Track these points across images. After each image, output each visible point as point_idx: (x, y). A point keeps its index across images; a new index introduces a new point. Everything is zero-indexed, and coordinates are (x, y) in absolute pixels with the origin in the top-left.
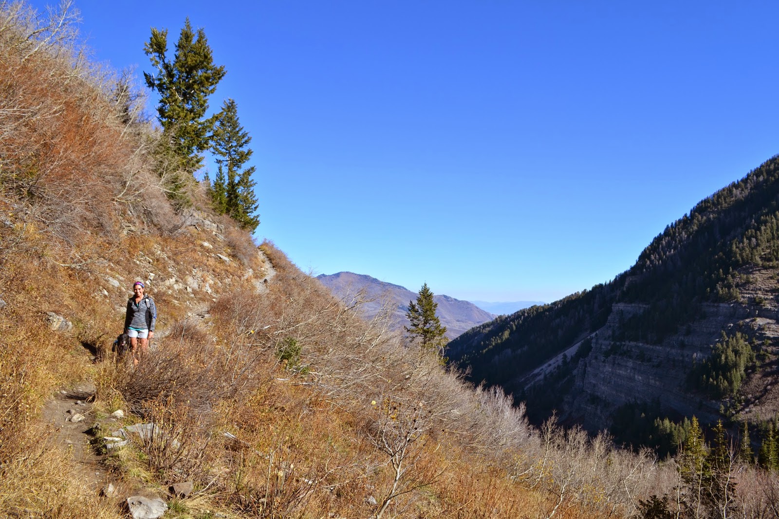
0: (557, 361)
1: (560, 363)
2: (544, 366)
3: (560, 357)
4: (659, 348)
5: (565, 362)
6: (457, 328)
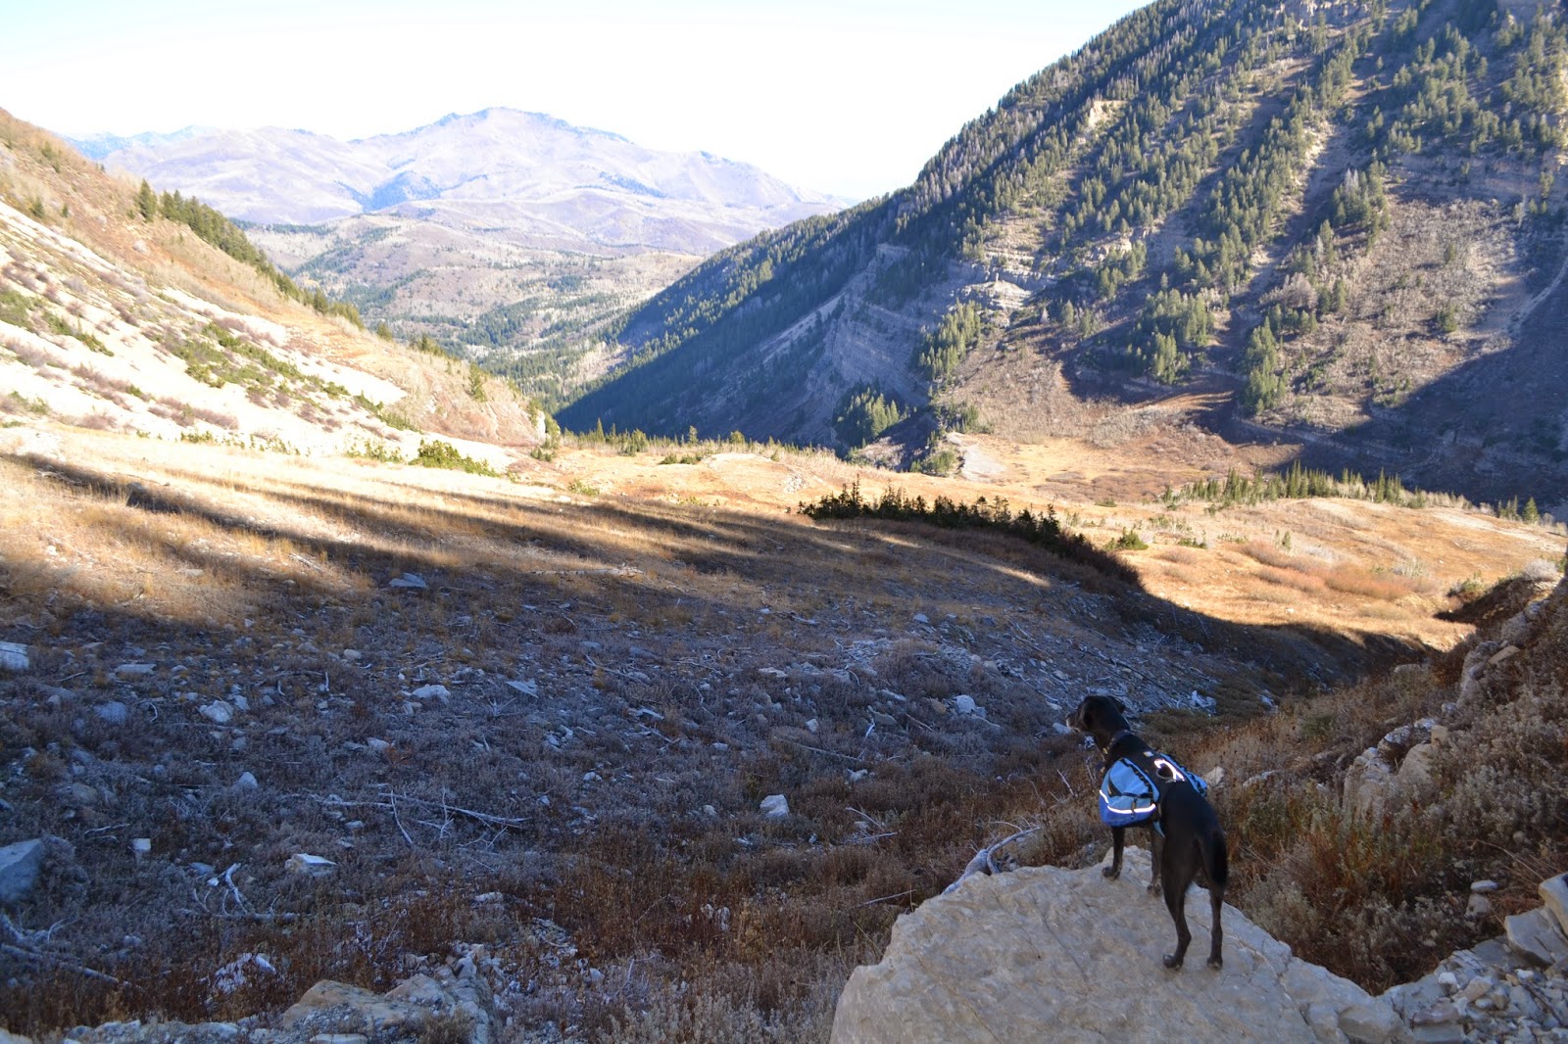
0: (809, 321)
1: (813, 324)
2: (794, 329)
3: (813, 316)
4: (896, 315)
5: (819, 322)
6: (726, 222)
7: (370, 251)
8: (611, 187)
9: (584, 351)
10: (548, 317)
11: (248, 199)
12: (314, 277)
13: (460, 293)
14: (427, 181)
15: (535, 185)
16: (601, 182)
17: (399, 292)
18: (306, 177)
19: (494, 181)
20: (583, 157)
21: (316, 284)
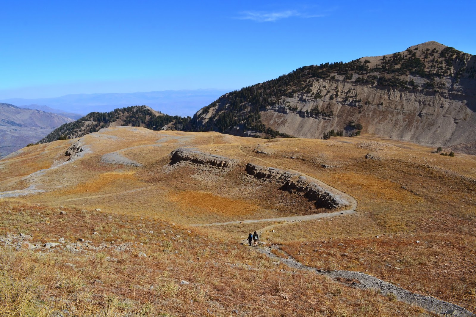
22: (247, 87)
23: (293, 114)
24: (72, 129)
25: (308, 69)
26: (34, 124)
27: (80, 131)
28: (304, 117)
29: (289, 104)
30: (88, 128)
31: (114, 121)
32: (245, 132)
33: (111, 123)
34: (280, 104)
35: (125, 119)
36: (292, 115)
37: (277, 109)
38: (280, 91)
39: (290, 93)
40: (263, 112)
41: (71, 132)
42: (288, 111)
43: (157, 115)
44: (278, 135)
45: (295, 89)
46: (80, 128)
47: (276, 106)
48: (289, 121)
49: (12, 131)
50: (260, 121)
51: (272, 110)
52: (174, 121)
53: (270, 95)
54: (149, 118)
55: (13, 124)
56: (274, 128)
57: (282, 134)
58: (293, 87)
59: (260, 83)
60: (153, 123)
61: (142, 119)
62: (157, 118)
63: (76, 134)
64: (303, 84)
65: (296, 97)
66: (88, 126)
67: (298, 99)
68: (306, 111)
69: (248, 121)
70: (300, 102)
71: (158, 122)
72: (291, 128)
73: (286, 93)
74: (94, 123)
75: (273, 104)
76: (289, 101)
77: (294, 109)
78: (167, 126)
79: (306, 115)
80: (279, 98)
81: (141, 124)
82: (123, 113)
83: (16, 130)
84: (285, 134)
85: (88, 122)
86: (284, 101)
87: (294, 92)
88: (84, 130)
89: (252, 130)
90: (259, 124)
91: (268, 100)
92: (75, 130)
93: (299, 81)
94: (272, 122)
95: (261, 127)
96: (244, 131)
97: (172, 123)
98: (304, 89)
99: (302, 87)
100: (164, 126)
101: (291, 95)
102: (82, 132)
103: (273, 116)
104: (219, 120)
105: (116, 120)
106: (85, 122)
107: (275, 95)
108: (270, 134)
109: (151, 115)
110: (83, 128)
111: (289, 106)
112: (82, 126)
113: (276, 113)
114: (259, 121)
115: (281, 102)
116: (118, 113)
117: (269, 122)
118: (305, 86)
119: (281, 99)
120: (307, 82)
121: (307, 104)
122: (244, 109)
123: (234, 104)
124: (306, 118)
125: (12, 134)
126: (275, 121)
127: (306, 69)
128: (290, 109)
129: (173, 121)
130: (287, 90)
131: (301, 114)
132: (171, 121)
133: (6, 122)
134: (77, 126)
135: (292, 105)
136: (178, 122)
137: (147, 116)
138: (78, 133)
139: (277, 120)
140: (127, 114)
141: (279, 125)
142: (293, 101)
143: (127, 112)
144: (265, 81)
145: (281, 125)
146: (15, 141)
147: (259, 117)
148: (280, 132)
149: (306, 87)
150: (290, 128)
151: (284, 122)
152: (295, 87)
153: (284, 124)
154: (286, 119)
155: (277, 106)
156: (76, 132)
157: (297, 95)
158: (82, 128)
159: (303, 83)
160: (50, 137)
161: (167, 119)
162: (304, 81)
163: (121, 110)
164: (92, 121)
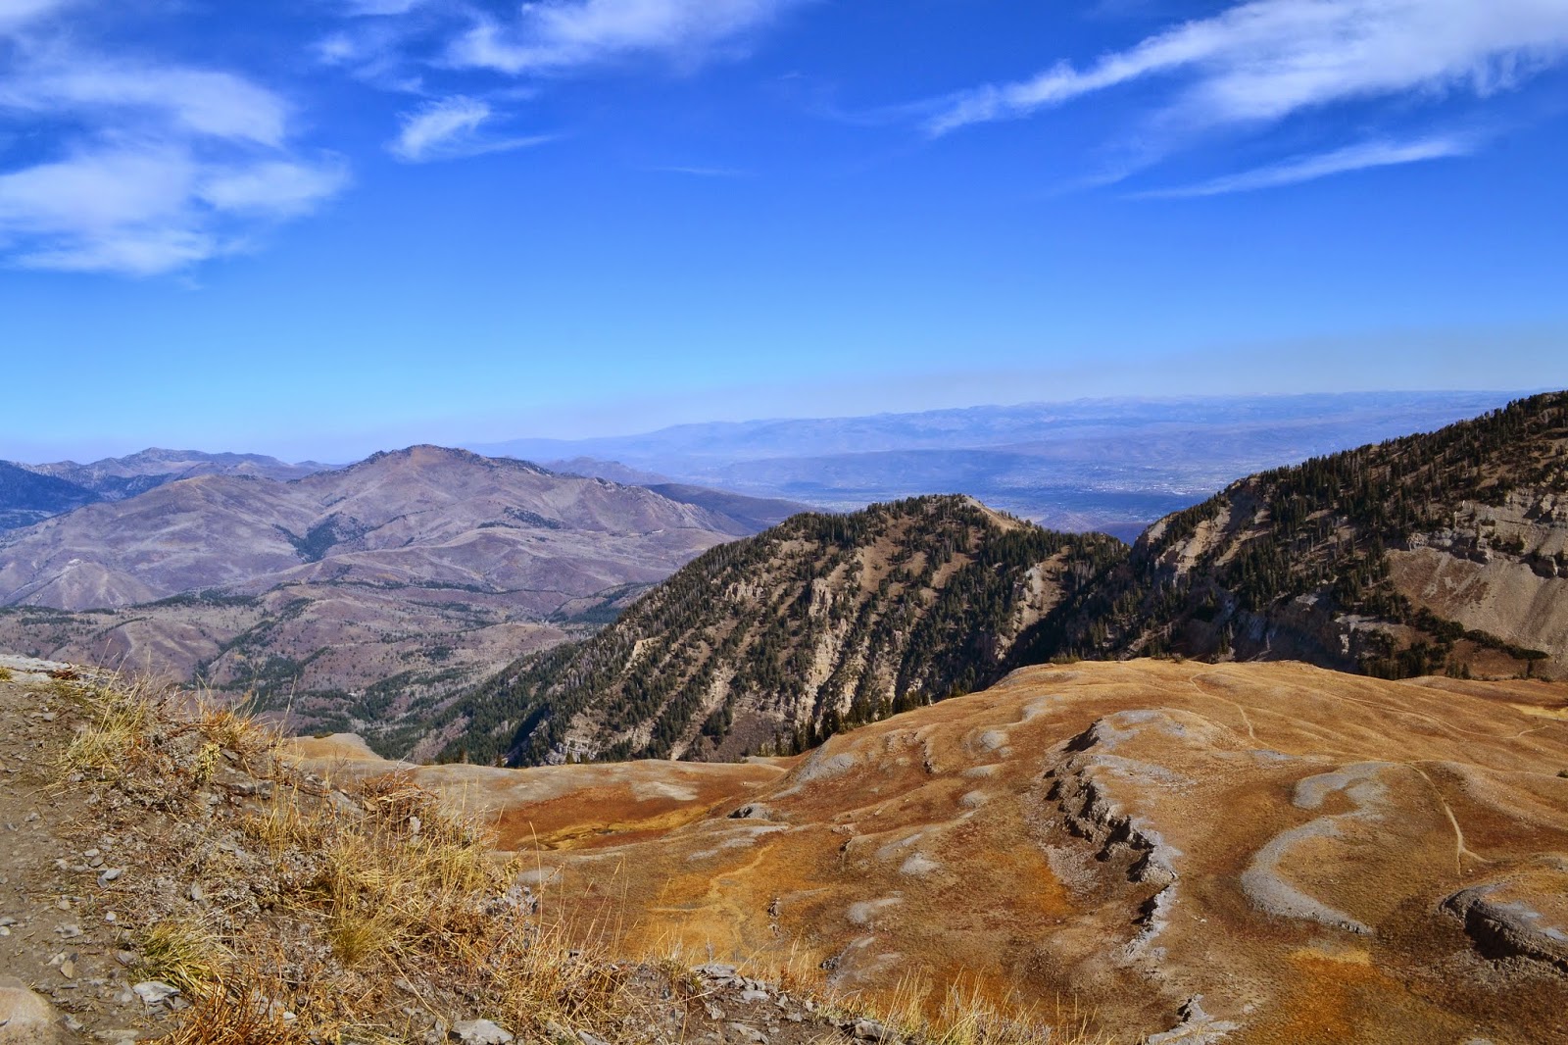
7: (287, 626)
8: (513, 522)
9: (421, 737)
10: (412, 694)
11: (196, 550)
12: (243, 652)
13: (354, 667)
14: (354, 521)
15: (446, 524)
16: (503, 518)
17: (307, 668)
18: (246, 524)
19: (412, 520)
20: (493, 490)
21: (243, 658)
22: (1324, 457)
23: (1506, 562)
24: (742, 565)
25: (1552, 404)
26: (589, 522)
27: (768, 571)
28: (1549, 575)
29: (1490, 528)
30: (790, 563)
31: (868, 543)
32: (1337, 620)
33: (859, 549)
34: (1457, 529)
35: (903, 538)
36: (1504, 567)
37: (1448, 543)
38: (1454, 481)
39: (1491, 488)
40: (1398, 551)
41: (741, 571)
42: (1489, 554)
43: (1006, 526)
44: (1460, 636)
45: (1511, 476)
46: (766, 561)
47: (1443, 535)
48: (1494, 588)
49: (534, 541)
50: (1389, 585)
51: (1430, 545)
52: (1065, 550)
53: (1418, 492)
54: (980, 535)
55: (535, 520)
56: (1441, 611)
57: (1472, 632)
58: (1502, 471)
59: (1369, 447)
60: (995, 553)
61: (956, 540)
62: (1004, 539)
63: (756, 579)
64: (1537, 460)
65: (1515, 506)
66: (792, 556)
67: (1524, 511)
68: (1555, 557)
69: (1344, 580)
70: (1530, 522)
71: (1010, 551)
72: (1505, 615)
73: (1478, 488)
74: (808, 547)
75: (1432, 527)
76: (1491, 517)
77: (1512, 547)
78: (1041, 565)
79: (1556, 569)
80: (1452, 505)
81: (954, 555)
82: (895, 518)
83: (543, 540)
84: (1486, 634)
85: (789, 542)
86: (1472, 517)
87: (1505, 485)
88: (779, 568)
89: (1361, 611)
90: (1386, 594)
91: (1412, 512)
92: (751, 568)
93: (1522, 448)
94: (1431, 589)
95: (1394, 604)
96: (1333, 617)
97: (1055, 557)
98: (1543, 476)
99: (1536, 469)
100: (1032, 565)
101: (1495, 496)
102: (773, 575)
103: (1433, 568)
104: (1235, 566)
105: (874, 540)
106: (780, 545)
107: (1436, 492)
108: (1428, 630)
109: (984, 527)
110: (776, 562)
111: (1492, 534)
112: (773, 554)
113: (1446, 557)
114: (1387, 583)
115: (1459, 522)
116: (879, 517)
117: (1421, 589)
118: (1545, 466)
119: (1460, 510)
120: (1553, 453)
121: (1558, 530)
122: (1326, 536)
123: (1283, 517)
124: (1560, 580)
125: (535, 553)
126: (1442, 585)
127: (1545, 406)
128: (1495, 545)
129: (1060, 552)
130: (1480, 478)
131: (1538, 565)
132: (1054, 551)
133: (516, 516)
134: (757, 554)
135: (1502, 530)
136: (1078, 552)
137: (971, 530)
138: (760, 577)
139: (1448, 581)
140: (906, 520)
141: (1460, 599)
142: (1506, 518)
143: (908, 514)
144: (1391, 438)
145: (1467, 600)
146: (543, 573)
147: (1385, 569)
148: (1468, 627)
149: (1548, 468)
150: (1500, 615)
151: (1477, 592)
152: (1507, 467)
153: (1478, 598)
154: (1482, 582)
155: (1448, 532)
156: (754, 573)
157: (1516, 498)
158: (772, 560)
159: (1536, 454)
160: (676, 583)
161: (1039, 544)
162: (1539, 448)
163: (887, 509)
164: (803, 542)
